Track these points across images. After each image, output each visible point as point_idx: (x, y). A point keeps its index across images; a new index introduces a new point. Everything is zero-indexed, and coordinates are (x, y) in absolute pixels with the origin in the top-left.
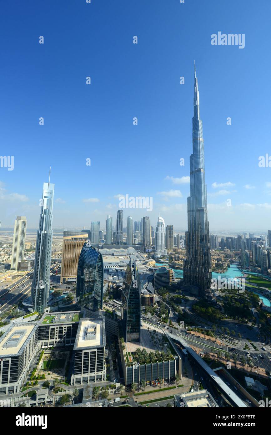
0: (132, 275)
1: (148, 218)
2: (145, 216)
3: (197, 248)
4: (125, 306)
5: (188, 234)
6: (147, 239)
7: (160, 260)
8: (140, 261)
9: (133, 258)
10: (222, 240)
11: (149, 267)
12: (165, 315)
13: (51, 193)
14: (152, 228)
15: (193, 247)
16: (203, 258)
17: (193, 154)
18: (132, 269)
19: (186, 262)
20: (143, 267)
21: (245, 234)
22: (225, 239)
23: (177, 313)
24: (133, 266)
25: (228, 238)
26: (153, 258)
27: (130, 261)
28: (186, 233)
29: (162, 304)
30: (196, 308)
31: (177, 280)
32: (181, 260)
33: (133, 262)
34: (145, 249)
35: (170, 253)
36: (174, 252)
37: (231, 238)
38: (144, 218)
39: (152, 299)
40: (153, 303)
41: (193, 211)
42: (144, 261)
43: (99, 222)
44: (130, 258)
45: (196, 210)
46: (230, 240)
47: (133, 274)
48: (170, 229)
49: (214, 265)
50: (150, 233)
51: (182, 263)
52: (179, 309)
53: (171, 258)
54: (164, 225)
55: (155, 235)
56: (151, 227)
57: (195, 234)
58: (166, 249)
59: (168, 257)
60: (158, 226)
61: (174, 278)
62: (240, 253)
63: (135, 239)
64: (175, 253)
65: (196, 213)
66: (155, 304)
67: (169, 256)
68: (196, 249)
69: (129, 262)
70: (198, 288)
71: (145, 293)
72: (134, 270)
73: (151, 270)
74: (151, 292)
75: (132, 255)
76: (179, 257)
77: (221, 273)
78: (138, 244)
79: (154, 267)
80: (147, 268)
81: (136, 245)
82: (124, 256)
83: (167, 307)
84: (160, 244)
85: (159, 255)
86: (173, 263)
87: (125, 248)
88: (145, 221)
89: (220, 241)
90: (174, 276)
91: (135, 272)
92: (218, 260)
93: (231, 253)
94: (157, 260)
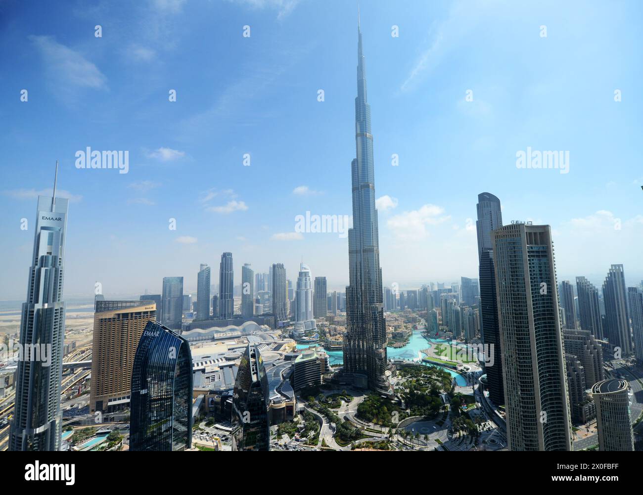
0: (252, 372)
1: (281, 266)
2: (276, 264)
3: (364, 312)
4: (239, 432)
5: (351, 291)
6: (279, 305)
7: (304, 338)
8: (268, 345)
9: (254, 340)
10: (402, 295)
11: (285, 353)
12: (313, 432)
13: (60, 219)
14: (290, 283)
15: (357, 311)
16: (373, 327)
17: (356, 158)
18: (252, 360)
19: (348, 337)
20: (275, 353)
21: (432, 284)
22: (406, 295)
23: (334, 425)
24: (253, 356)
25: (409, 292)
26: (291, 337)
27: (247, 348)
28: (346, 288)
29: (309, 414)
30: (365, 410)
31: (334, 368)
32: (339, 334)
33: (253, 348)
34: (276, 321)
35: (321, 324)
36: (327, 323)
37: (414, 292)
38: (274, 266)
39: (290, 409)
40: (292, 415)
41: (357, 252)
42: (275, 343)
43: (183, 277)
44: (248, 341)
45: (362, 251)
46: (412, 295)
47: (253, 370)
48: (321, 283)
49: (391, 336)
50: (285, 292)
51: (341, 340)
52: (337, 417)
53: (323, 333)
54: (311, 277)
55: (294, 295)
56: (287, 282)
57: (361, 289)
58: (314, 318)
59: (318, 332)
60: (300, 280)
61: (328, 365)
62: (426, 313)
63: (258, 305)
64: (330, 324)
65: (362, 256)
66: (296, 416)
67: (321, 330)
68: (362, 314)
69: (245, 349)
70: (367, 377)
71: (277, 400)
72: (255, 363)
73: (287, 358)
74: (287, 398)
75: (253, 335)
76: (335, 330)
77: (400, 347)
78: (263, 315)
79: (294, 351)
80: (281, 355)
81: (260, 316)
82: (236, 340)
83: (316, 418)
84: (303, 310)
85: (302, 330)
86: (326, 341)
87: (238, 324)
88: (277, 271)
89: (398, 297)
90: (328, 362)
91: (256, 366)
92: (396, 328)
93: (414, 315)
94: (299, 339)
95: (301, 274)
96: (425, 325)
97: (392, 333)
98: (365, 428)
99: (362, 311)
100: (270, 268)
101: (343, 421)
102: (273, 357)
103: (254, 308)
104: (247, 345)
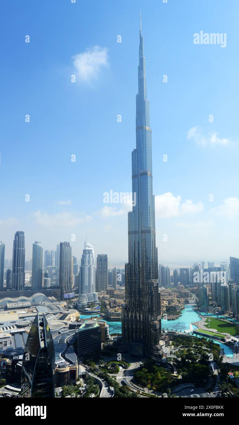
0: (40, 339)
1: (67, 244)
2: (63, 242)
3: (141, 287)
4: (27, 393)
5: (129, 267)
6: (65, 279)
7: (87, 309)
8: (54, 314)
9: (42, 310)
10: (175, 272)
11: (69, 323)
12: (94, 394)
14: (75, 259)
15: (135, 286)
16: (149, 300)
17: (136, 148)
18: (40, 328)
19: (126, 309)
20: (60, 322)
21: (203, 263)
22: (179, 272)
23: (112, 389)
24: (42, 325)
25: (182, 270)
26: (76, 307)
27: (36, 316)
28: (125, 265)
29: (90, 378)
30: (140, 375)
31: (113, 337)
32: (119, 306)
33: (41, 317)
34: (62, 293)
35: (102, 297)
36: (108, 296)
37: (187, 270)
38: (61, 244)
39: (73, 373)
40: (75, 378)
41: (135, 232)
42: (61, 313)
44: (37, 310)
45: (140, 232)
46: (185, 272)
47: (41, 337)
48: (102, 260)
49: (165, 309)
50: (70, 267)
51: (120, 311)
52: (115, 381)
53: (104, 305)
54: (94, 255)
55: (79, 270)
56: (72, 258)
57: (139, 266)
58: (96, 291)
59: (99, 304)
60: (84, 257)
61: (108, 334)
62: (197, 289)
63: (46, 278)
64: (110, 297)
65: (140, 236)
66: (78, 380)
67: (101, 301)
68: (139, 288)
69: (34, 318)
70: (143, 346)
71: (62, 364)
72: (43, 331)
73: (72, 327)
74: (71, 363)
75: (41, 305)
76: (115, 302)
77: (173, 320)
78: (51, 288)
79: (77, 321)
80: (66, 324)
81: (48, 288)
82: (26, 309)
83: (97, 382)
84: (86, 284)
85: (85, 302)
86: (107, 312)
87: (29, 295)
88: (64, 248)
89: (172, 274)
90: (108, 332)
91: (44, 333)
92: (170, 302)
93: (186, 291)
94: (82, 310)
95: (85, 251)
96: (196, 300)
97: (166, 307)
98: (141, 393)
99: (139, 286)
100: (58, 246)
101: (121, 385)
102: (58, 326)
103: (43, 281)
104: (36, 314)
